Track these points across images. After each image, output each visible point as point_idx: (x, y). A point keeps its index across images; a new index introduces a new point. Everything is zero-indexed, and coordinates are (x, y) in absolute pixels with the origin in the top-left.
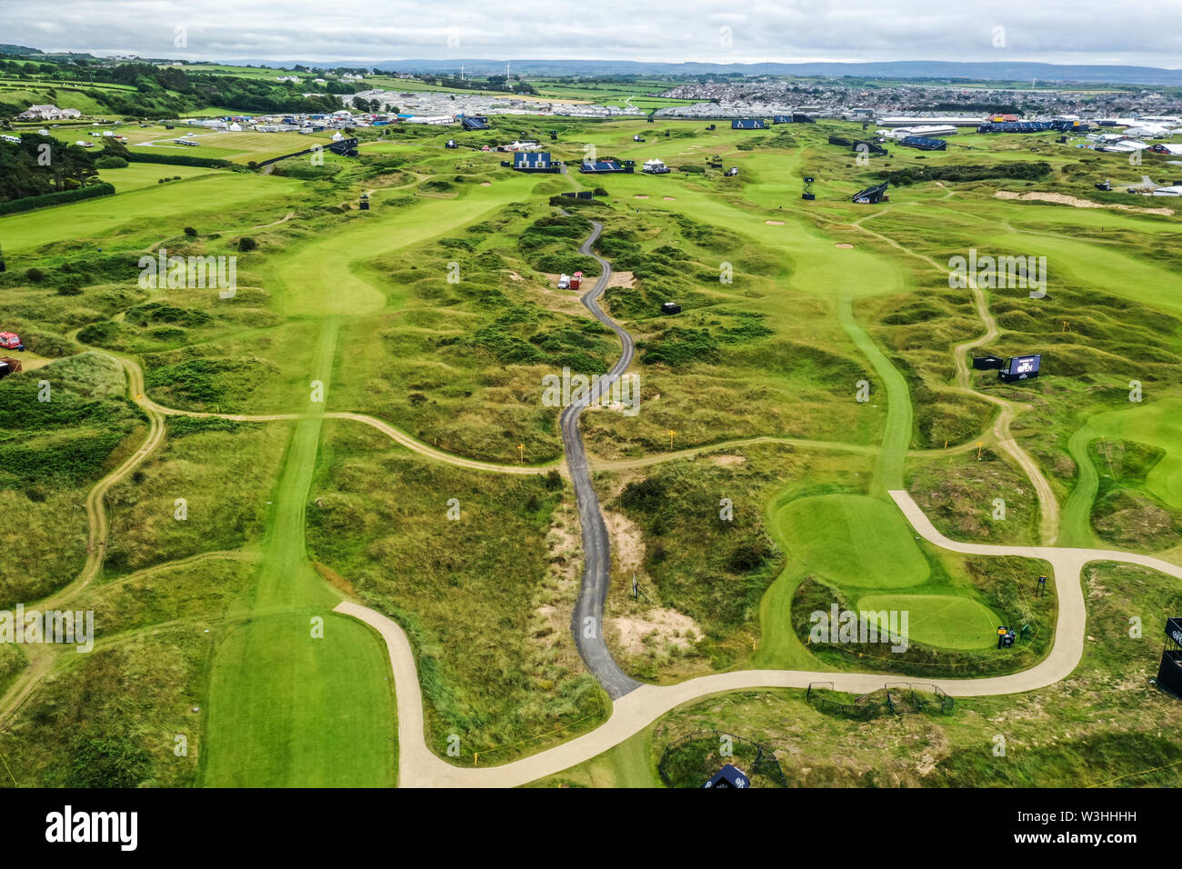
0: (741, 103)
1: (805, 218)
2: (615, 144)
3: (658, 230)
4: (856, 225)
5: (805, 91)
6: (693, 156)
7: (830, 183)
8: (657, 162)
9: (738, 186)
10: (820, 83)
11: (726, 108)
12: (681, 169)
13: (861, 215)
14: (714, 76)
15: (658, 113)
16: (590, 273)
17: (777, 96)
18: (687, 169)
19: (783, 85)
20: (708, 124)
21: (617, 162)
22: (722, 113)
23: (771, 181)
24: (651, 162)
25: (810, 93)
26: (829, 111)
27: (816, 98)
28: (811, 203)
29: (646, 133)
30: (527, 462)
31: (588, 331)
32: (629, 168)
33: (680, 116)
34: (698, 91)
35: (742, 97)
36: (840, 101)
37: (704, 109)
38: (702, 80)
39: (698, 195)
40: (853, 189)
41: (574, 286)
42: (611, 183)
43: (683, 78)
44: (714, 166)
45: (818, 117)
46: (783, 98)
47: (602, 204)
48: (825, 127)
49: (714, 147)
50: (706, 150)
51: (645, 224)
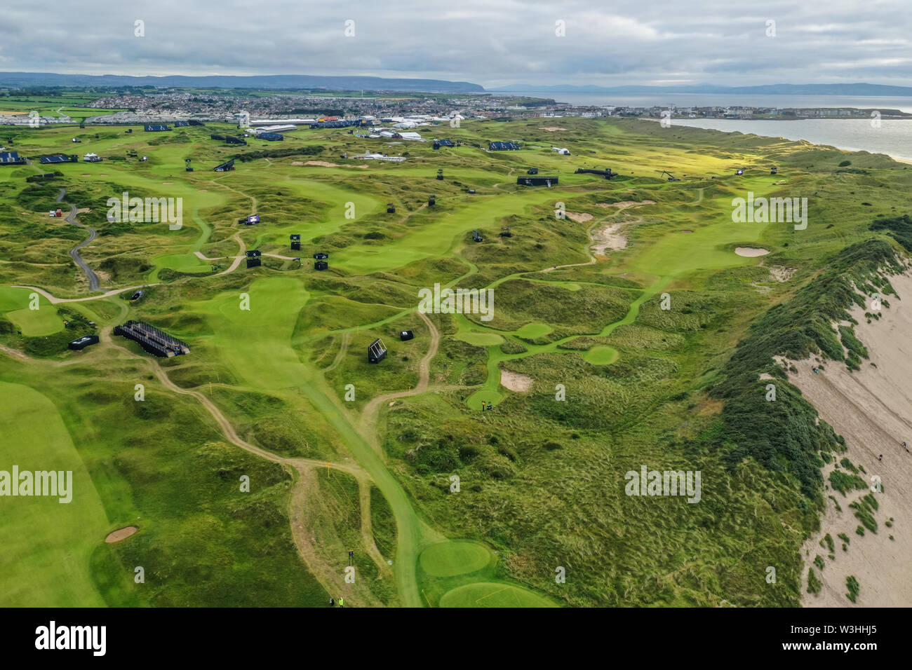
0: (153, 112)
1: (185, 180)
2: (59, 144)
3: (99, 190)
4: (212, 182)
5: (203, 101)
6: (118, 151)
8: (93, 155)
9: (147, 166)
10: (216, 94)
11: (140, 115)
12: (110, 159)
13: (216, 177)
14: (130, 88)
15: (87, 121)
16: (65, 210)
17: (181, 105)
18: (114, 158)
19: (186, 96)
20: (127, 128)
21: (65, 156)
22: (138, 120)
23: (168, 163)
24: (88, 155)
25: (206, 102)
26: (218, 115)
27: (210, 106)
28: (191, 173)
29: (81, 136)
31: (73, 227)
32: (74, 159)
33: (105, 123)
34: (117, 101)
35: (154, 106)
36: (228, 108)
37: (124, 117)
38: (121, 91)
39: (123, 172)
42: (65, 169)
43: (104, 90)
44: (132, 156)
45: (208, 121)
46: (186, 107)
47: (62, 180)
48: (211, 128)
49: (132, 144)
50: (126, 146)
51: (91, 187)
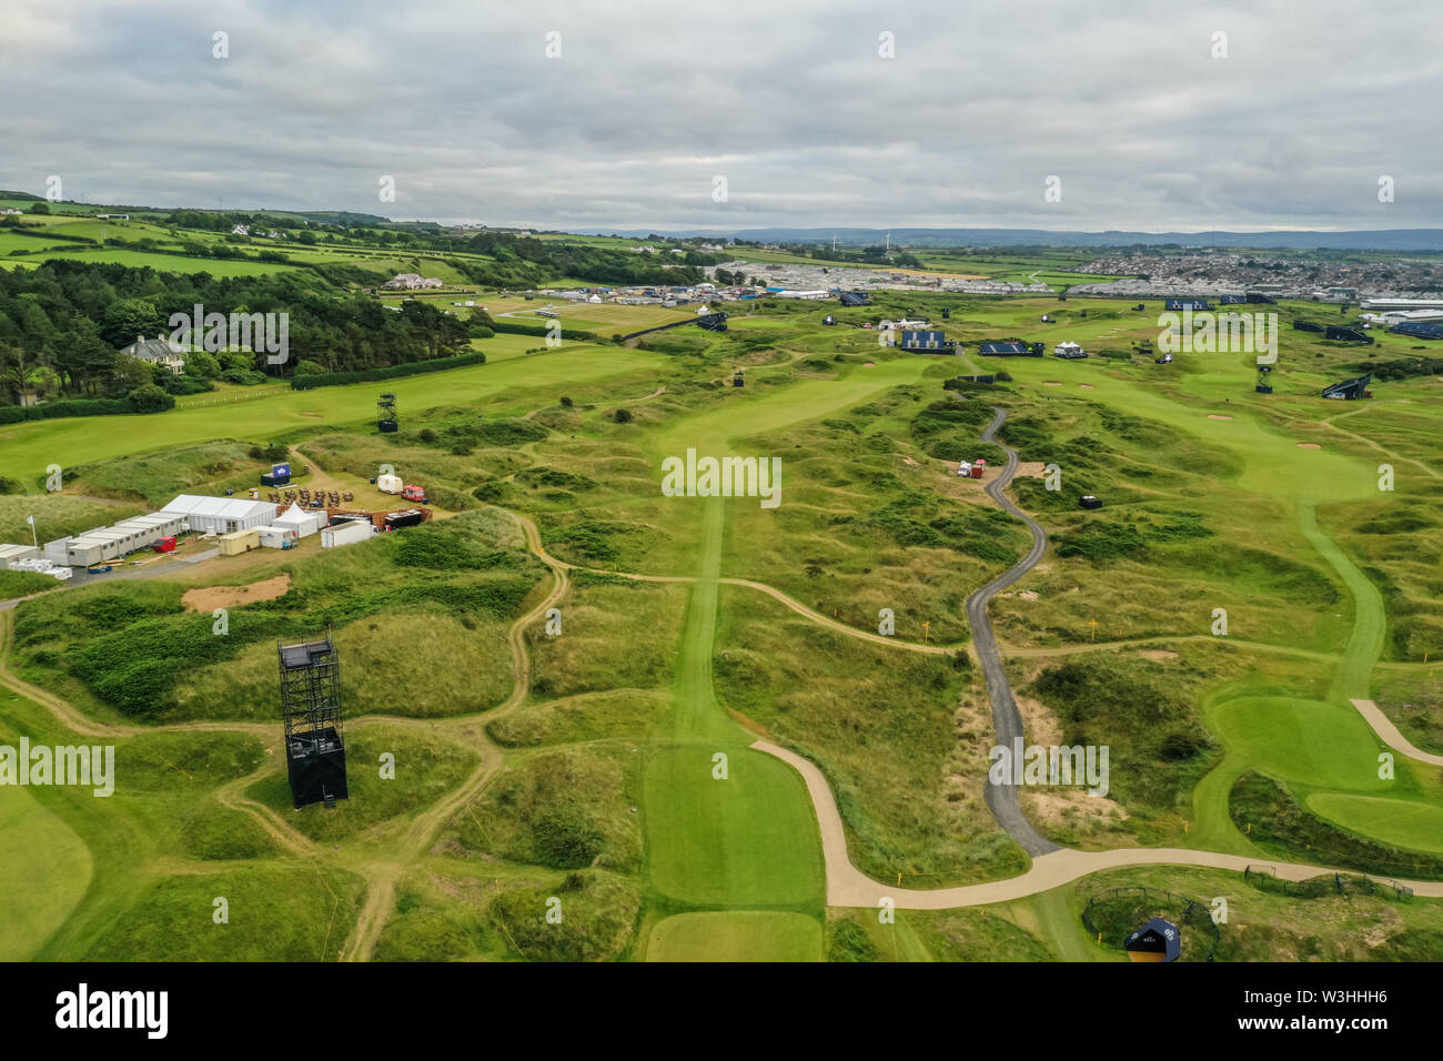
0: (1178, 280)
1: (1258, 413)
2: (1018, 324)
3: (1073, 420)
4: (1326, 424)
5: (1263, 266)
6: (1116, 341)
7: (1293, 375)
8: (1072, 345)
9: (1172, 375)
10: (1284, 257)
11: (1158, 285)
12: (1102, 354)
13: (1332, 412)
14: (1143, 248)
15: (1071, 290)
16: (994, 461)
17: (1225, 272)
18: (1109, 354)
19: (1234, 259)
20: (1135, 304)
21: (1023, 345)
22: (1154, 292)
23: (1214, 371)
24: (1064, 345)
25: (1270, 268)
26: (1296, 291)
27: (1278, 274)
28: (1268, 397)
29: (1057, 313)
30: (931, 641)
31: (997, 519)
32: (1037, 351)
33: (1099, 293)
34: (1122, 265)
35: (1179, 272)
36: (1312, 278)
37: (1130, 286)
38: (1127, 252)
39: (1122, 384)
40: (1323, 382)
41: (977, 474)
42: (1018, 368)
43: (1103, 250)
44: (1142, 352)
45: (1280, 297)
46: (1233, 275)
47: (1006, 390)
48: (1290, 309)
49: (1143, 331)
50: (1130, 334)
51: (1057, 412)
